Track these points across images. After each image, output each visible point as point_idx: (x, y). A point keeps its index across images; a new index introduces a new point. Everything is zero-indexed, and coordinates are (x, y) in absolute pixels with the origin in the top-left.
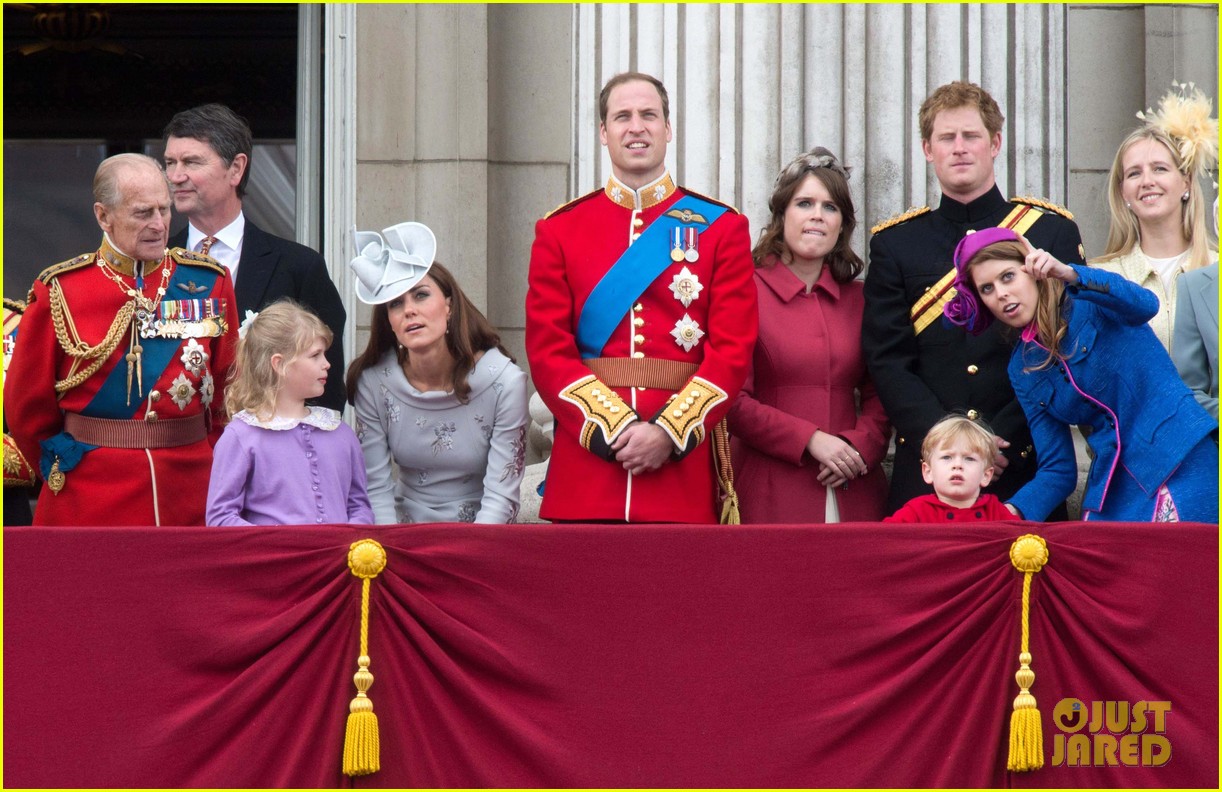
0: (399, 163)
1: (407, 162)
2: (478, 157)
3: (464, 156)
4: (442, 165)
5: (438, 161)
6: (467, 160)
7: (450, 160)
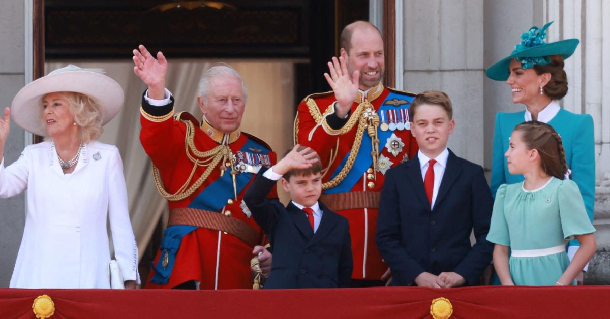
0: (430, 71)
1: (435, 71)
2: (478, 68)
3: (470, 67)
4: (456, 73)
5: (454, 70)
6: (471, 70)
7: (462, 70)
